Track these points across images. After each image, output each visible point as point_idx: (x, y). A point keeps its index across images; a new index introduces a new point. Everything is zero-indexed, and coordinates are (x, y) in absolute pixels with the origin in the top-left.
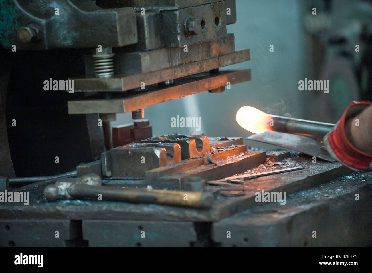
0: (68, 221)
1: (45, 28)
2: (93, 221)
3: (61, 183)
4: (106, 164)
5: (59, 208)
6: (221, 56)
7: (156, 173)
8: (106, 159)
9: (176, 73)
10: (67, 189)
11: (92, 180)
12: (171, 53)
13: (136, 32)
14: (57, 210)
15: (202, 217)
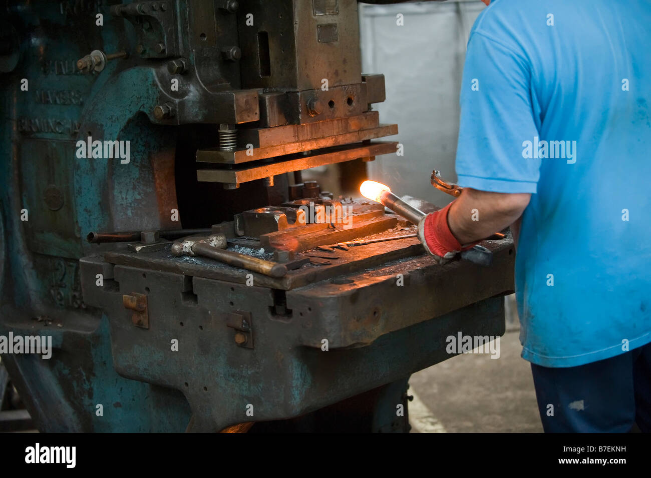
0: (184, 276)
1: (177, 106)
2: (200, 278)
3: (187, 241)
4: (238, 225)
5: (178, 264)
6: (361, 131)
7: (268, 237)
8: (237, 221)
9: (304, 147)
10: (192, 247)
11: (217, 239)
12: (297, 129)
13: (258, 111)
14: (176, 266)
15: (278, 286)
